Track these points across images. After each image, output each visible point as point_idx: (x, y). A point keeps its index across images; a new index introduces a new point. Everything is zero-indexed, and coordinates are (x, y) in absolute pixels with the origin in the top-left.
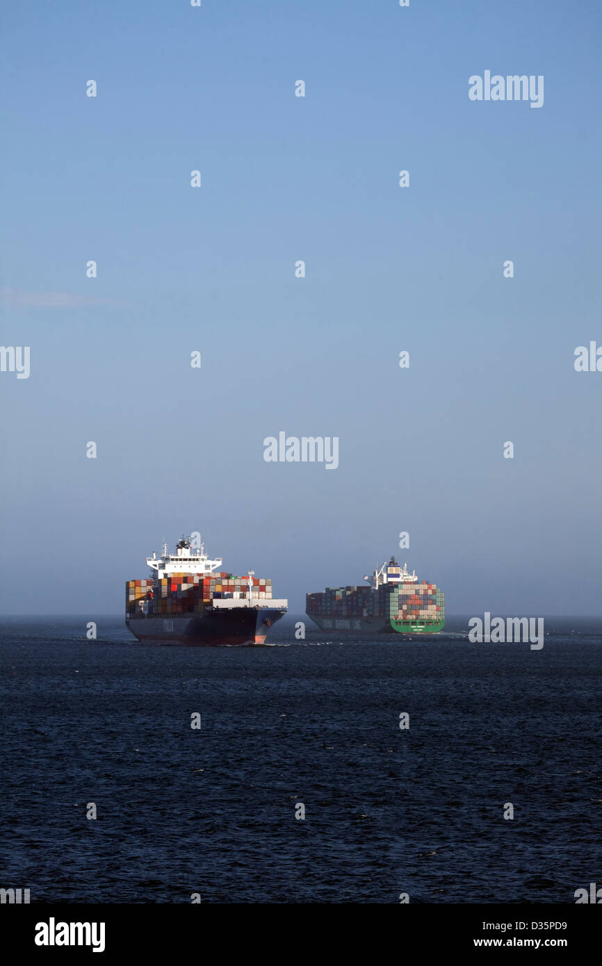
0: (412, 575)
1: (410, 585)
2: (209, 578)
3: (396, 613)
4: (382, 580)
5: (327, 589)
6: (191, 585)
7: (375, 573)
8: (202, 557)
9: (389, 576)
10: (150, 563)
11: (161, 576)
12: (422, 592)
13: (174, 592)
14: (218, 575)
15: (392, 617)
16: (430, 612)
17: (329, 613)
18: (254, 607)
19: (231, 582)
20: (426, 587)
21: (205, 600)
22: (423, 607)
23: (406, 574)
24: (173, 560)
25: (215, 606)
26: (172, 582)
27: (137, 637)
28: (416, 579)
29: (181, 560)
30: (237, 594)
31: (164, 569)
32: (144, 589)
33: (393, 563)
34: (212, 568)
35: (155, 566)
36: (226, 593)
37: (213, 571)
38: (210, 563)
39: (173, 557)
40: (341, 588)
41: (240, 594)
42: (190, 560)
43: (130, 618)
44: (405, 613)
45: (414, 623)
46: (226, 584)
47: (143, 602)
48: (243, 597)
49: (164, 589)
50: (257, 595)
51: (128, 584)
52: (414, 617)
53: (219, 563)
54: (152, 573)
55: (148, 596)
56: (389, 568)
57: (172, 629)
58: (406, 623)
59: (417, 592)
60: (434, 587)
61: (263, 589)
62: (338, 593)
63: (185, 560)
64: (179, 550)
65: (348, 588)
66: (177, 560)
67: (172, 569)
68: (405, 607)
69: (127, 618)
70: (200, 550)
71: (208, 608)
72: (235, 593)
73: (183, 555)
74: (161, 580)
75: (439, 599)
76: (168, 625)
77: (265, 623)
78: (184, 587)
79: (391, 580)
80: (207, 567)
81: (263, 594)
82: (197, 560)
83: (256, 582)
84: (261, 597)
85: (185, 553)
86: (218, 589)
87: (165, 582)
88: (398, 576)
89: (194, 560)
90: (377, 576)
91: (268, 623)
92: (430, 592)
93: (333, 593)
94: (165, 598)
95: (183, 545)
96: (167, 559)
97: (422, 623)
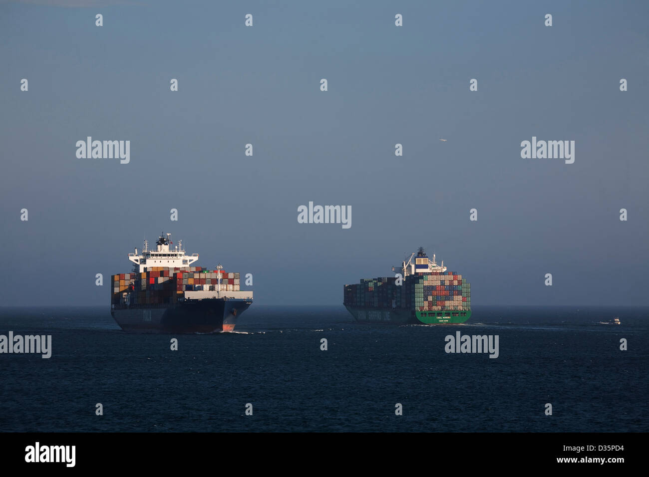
0: (440, 266)
1: (435, 276)
2: (183, 272)
3: (421, 304)
4: (411, 270)
5: (362, 281)
6: (167, 279)
7: (403, 264)
8: (180, 253)
9: (417, 267)
10: (132, 259)
11: (141, 270)
12: (447, 283)
13: (152, 284)
14: (194, 269)
15: (417, 308)
16: (456, 303)
17: (363, 304)
18: (222, 299)
19: (202, 276)
20: (451, 277)
21: (179, 292)
22: (449, 298)
23: (435, 265)
24: (153, 255)
25: (186, 297)
26: (151, 276)
27: (121, 326)
28: (445, 270)
29: (160, 255)
30: (206, 287)
31: (145, 264)
32: (128, 281)
33: (421, 254)
34: (189, 263)
35: (137, 261)
36: (197, 286)
37: (191, 265)
38: (188, 258)
39: (153, 253)
40: (374, 279)
41: (210, 287)
42: (169, 255)
43: (115, 309)
44: (431, 304)
45: (440, 314)
46: (198, 278)
47: (125, 294)
48: (212, 289)
49: (144, 282)
50: (225, 288)
51: (113, 277)
52: (440, 308)
53: (195, 259)
54: (134, 268)
55: (130, 289)
56: (417, 259)
57: (151, 319)
58: (432, 314)
59: (443, 282)
60: (460, 277)
61: (231, 282)
62: (371, 285)
63: (165, 255)
64: (159, 246)
65: (380, 280)
66: (157, 255)
67: (152, 263)
68: (430, 298)
69: (112, 308)
70: (178, 247)
71: (181, 300)
72: (205, 286)
73: (162, 251)
74: (141, 273)
75: (464, 290)
76: (147, 315)
77: (232, 313)
78: (161, 280)
79: (418, 271)
80: (185, 262)
81: (231, 287)
82: (176, 255)
83: (225, 276)
84: (228, 289)
85: (165, 249)
86: (191, 282)
87: (144, 276)
88: (426, 267)
89: (172, 255)
90: (405, 267)
91: (235, 313)
92: (456, 283)
93: (367, 285)
94: (144, 291)
95: (162, 242)
96: (147, 255)
97: (448, 314)
